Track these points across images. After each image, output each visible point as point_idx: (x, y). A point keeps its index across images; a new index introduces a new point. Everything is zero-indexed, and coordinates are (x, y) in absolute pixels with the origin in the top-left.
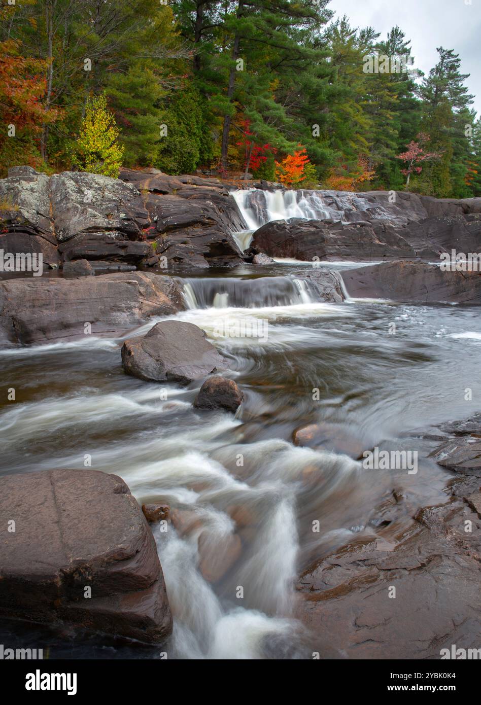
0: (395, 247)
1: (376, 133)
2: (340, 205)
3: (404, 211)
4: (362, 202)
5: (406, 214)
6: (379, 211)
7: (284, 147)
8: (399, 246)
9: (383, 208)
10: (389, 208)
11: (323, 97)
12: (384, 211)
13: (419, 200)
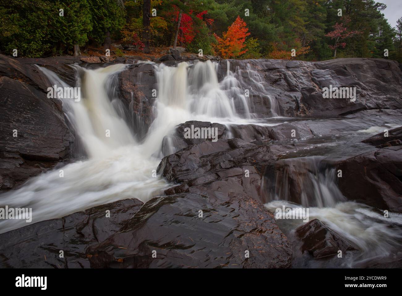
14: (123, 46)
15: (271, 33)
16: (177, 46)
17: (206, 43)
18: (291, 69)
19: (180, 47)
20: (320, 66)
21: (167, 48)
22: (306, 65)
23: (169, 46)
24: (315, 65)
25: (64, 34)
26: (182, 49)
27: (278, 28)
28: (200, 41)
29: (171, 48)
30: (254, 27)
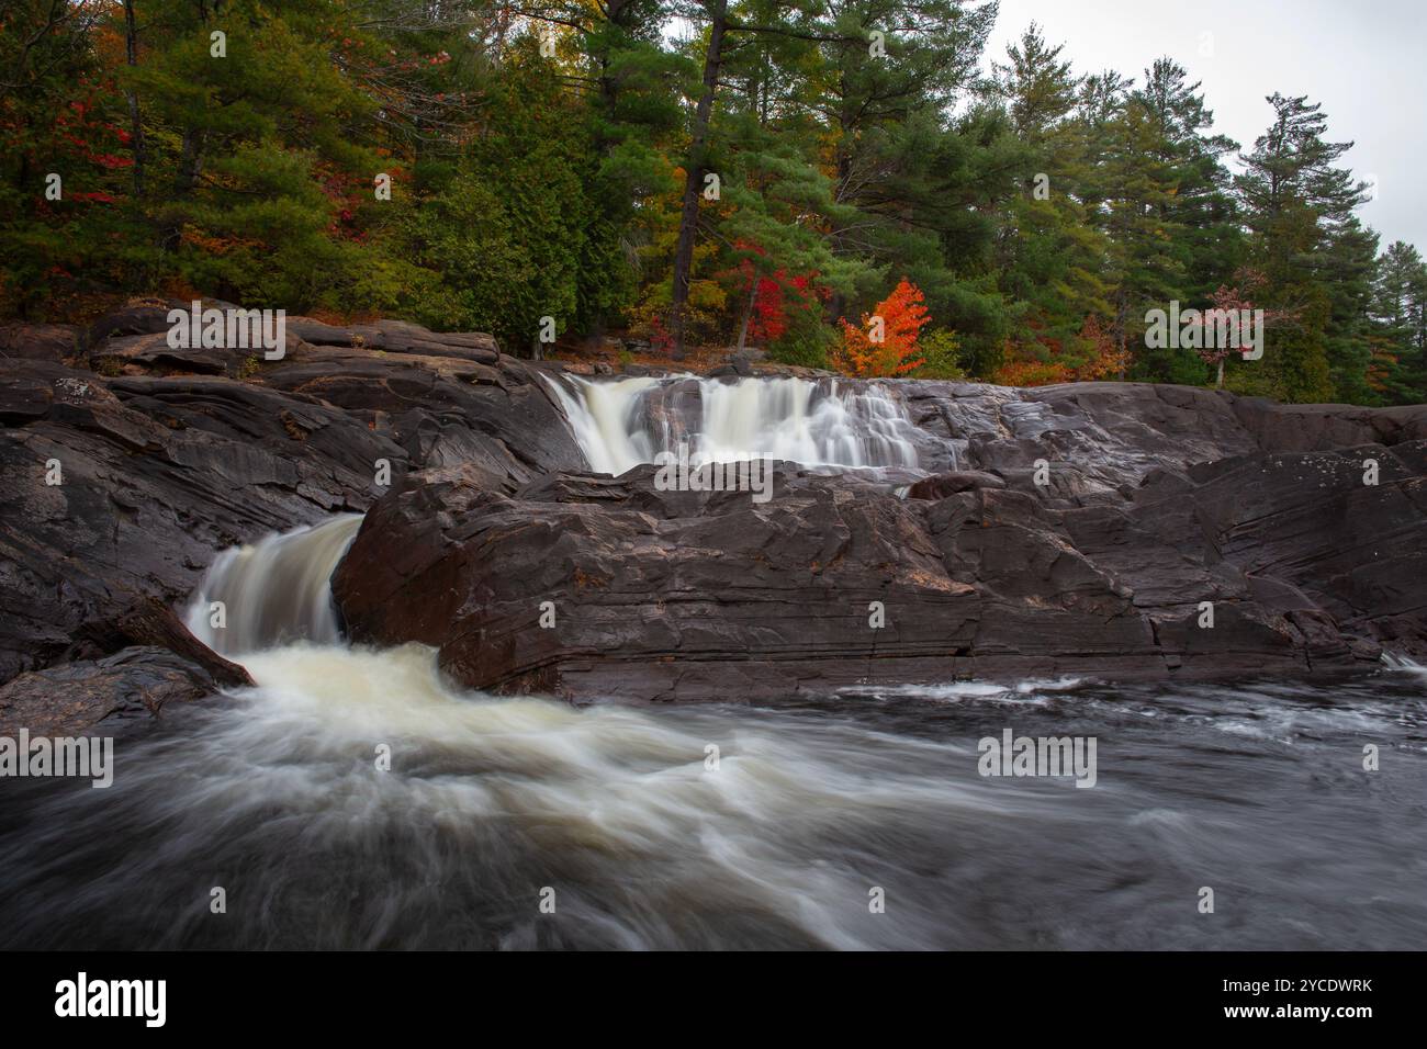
0: (1033, 602)
1: (1130, 269)
2: (959, 423)
3: (1174, 440)
4: (1032, 411)
5: (1183, 449)
6: (1083, 437)
7: (825, 273)
8: (1056, 597)
9: (1100, 431)
10: (1123, 429)
11: (967, 173)
12: (1104, 441)
13: (1229, 407)
14: (624, 342)
15: (994, 317)
16: (746, 346)
17: (813, 342)
18: (958, 399)
19: (753, 349)
20: (1030, 396)
21: (724, 349)
22: (995, 392)
23: (726, 345)
24: (1020, 393)
25: (530, 319)
26: (757, 353)
27: (1012, 306)
28: (799, 337)
29: (730, 349)
30: (946, 304)
